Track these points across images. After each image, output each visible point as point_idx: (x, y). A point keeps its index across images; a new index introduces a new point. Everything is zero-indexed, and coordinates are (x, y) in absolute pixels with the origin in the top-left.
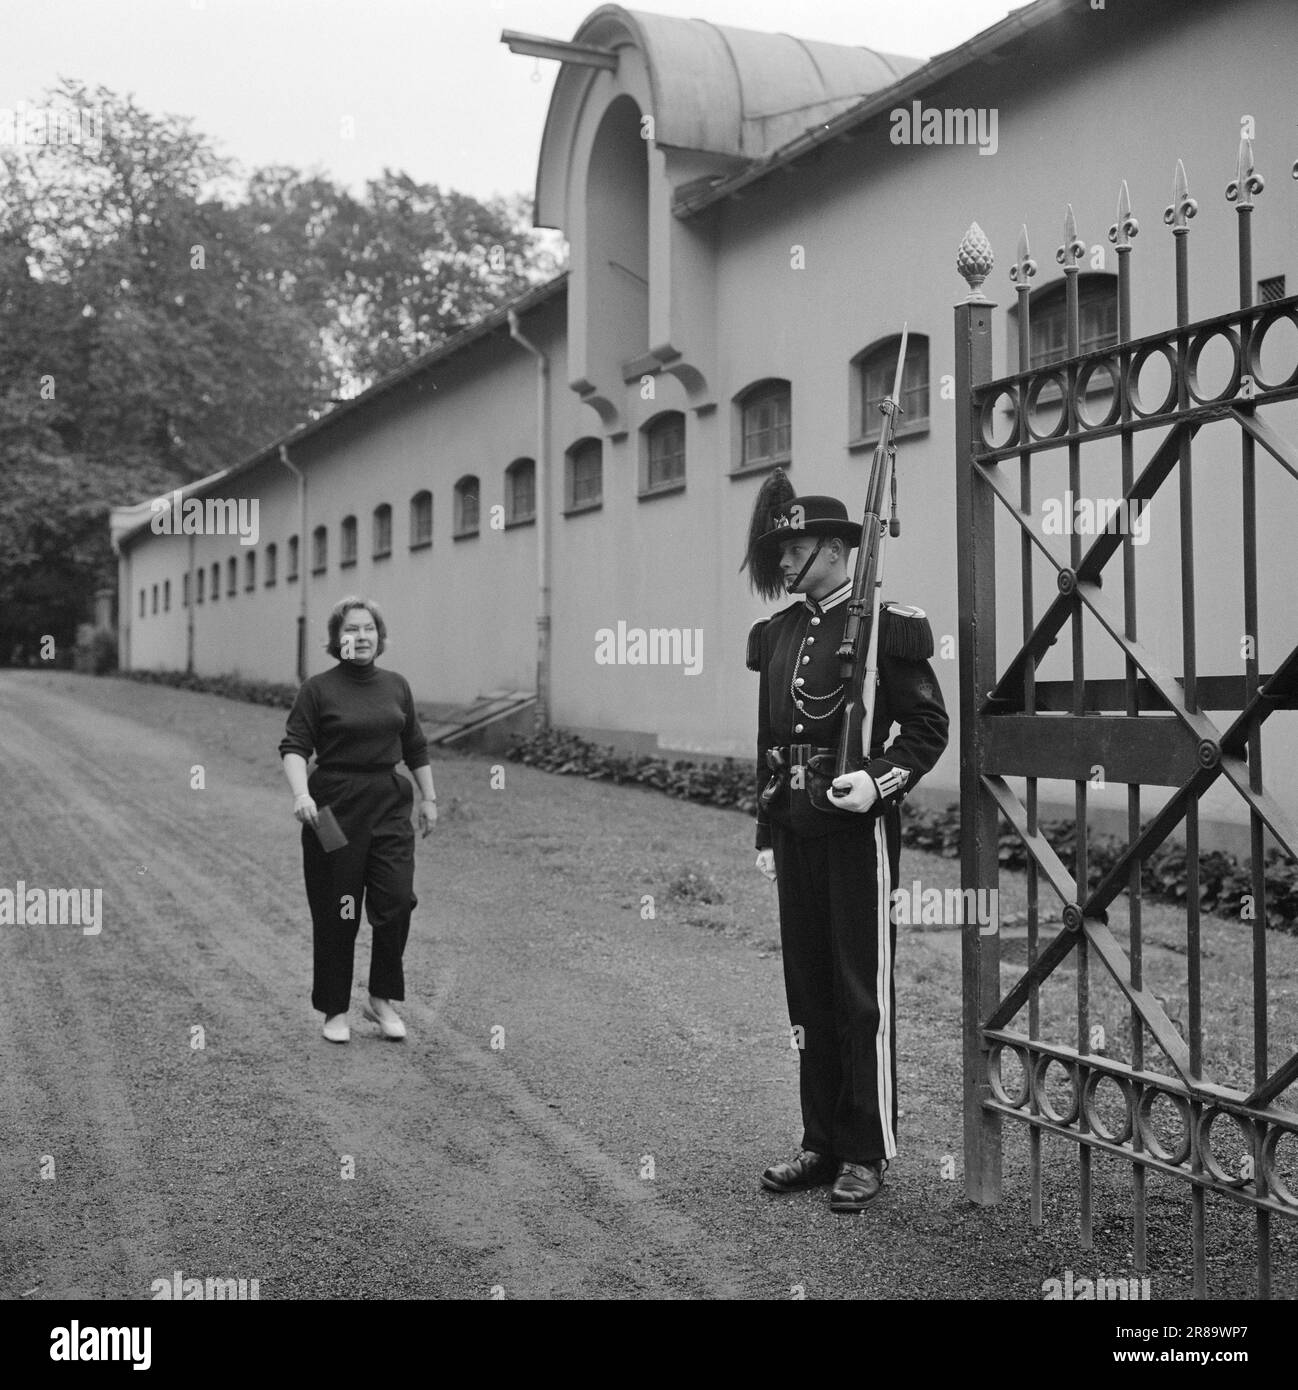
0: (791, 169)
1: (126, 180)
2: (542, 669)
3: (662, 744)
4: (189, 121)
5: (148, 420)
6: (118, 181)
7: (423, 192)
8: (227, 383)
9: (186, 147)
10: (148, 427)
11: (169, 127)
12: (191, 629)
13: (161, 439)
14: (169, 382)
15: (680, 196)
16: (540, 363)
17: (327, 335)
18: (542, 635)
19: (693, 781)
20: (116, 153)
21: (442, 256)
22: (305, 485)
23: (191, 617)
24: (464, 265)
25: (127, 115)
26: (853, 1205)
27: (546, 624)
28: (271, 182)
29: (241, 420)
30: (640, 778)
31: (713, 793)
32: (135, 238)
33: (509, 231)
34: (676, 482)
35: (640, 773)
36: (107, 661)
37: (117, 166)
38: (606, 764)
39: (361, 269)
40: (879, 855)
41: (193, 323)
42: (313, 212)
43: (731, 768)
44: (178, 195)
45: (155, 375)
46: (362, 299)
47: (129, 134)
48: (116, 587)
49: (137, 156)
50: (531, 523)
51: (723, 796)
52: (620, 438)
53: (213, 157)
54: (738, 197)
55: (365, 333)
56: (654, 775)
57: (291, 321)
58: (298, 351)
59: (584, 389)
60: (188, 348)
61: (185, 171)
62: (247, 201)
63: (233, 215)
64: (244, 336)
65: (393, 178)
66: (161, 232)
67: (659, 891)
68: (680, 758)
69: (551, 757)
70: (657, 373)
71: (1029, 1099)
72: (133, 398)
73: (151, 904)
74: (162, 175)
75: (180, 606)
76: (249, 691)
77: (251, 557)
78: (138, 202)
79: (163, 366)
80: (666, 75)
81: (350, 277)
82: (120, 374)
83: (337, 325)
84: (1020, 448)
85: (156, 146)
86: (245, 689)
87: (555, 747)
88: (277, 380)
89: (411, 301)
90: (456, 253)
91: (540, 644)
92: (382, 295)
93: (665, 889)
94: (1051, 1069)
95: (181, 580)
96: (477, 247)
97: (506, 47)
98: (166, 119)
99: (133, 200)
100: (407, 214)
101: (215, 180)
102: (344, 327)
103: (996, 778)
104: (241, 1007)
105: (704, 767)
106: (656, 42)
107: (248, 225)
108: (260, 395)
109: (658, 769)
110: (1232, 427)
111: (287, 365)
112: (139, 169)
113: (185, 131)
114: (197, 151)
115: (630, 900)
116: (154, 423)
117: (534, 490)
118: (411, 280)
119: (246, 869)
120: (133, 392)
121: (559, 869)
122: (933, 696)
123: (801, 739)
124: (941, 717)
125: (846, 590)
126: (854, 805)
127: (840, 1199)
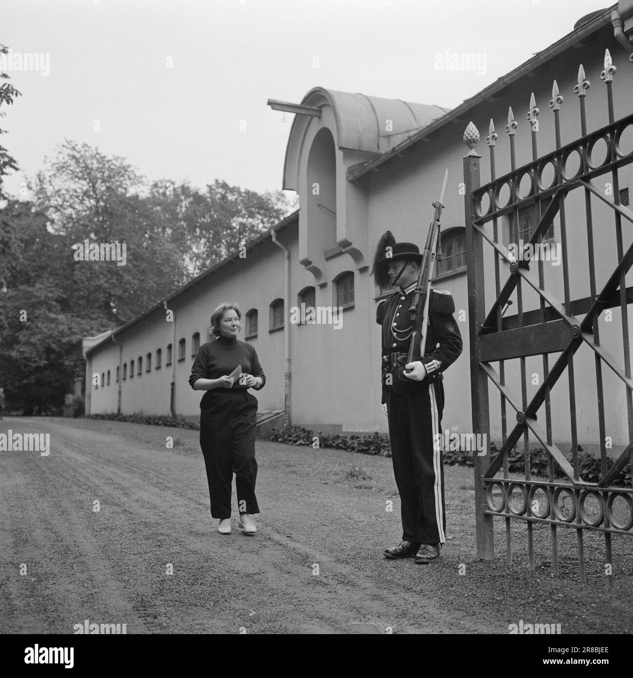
0: (401, 156)
1: (94, 186)
2: (287, 397)
3: (344, 430)
4: (123, 159)
5: (101, 297)
6: (90, 187)
7: (233, 190)
8: (139, 279)
9: (122, 171)
10: (101, 300)
11: (114, 162)
12: (120, 393)
13: (107, 306)
14: (111, 279)
15: (350, 171)
16: (286, 254)
17: (187, 257)
18: (287, 381)
19: (359, 444)
20: (89, 174)
21: (240, 219)
22: (175, 320)
23: (120, 387)
24: (251, 223)
25: (95, 156)
26: (426, 560)
27: (289, 376)
28: (161, 187)
29: (146, 297)
30: (334, 445)
31: (369, 449)
32: (97, 213)
33: (273, 208)
34: (351, 304)
35: (334, 442)
36: (79, 411)
37: (90, 180)
38: (317, 439)
39: (203, 227)
40: (432, 401)
42: (182, 201)
43: (378, 438)
44: (119, 193)
45: (105, 276)
46: (203, 241)
47: (96, 165)
48: (84, 376)
49: (99, 175)
50: (282, 329)
51: (374, 450)
52: (323, 286)
53: (135, 176)
54: (376, 170)
55: (205, 256)
56: (340, 443)
57: (170, 250)
58: (172, 264)
59: (306, 263)
61: (121, 181)
62: (149, 196)
63: (143, 201)
64: (147, 257)
65: (219, 184)
66: (109, 210)
67: (341, 477)
68: (353, 434)
69: (291, 438)
70: (340, 254)
71: (505, 506)
72: (94, 287)
73: (102, 482)
74: (110, 184)
75: (115, 382)
76: (147, 419)
77: (149, 356)
78: (99, 196)
79: (109, 271)
80: (343, 117)
81: (198, 230)
82: (89, 275)
83: (191, 252)
84: (493, 215)
85: (108, 171)
86: (146, 419)
87: (294, 434)
88: (162, 278)
89: (226, 241)
90: (247, 218)
91: (286, 386)
92: (212, 239)
93: (344, 476)
94: (514, 490)
95: (115, 370)
96: (258, 216)
97: (270, 107)
98: (112, 158)
99: (97, 195)
100: (225, 201)
101: (135, 186)
102: (195, 254)
103: (486, 363)
104: (144, 510)
105: (365, 437)
106: (339, 103)
107: (150, 207)
108: (154, 285)
109: (342, 440)
110: (581, 190)
111: (167, 271)
112: (99, 181)
113: (122, 164)
114: (127, 173)
115: (328, 481)
116: (104, 299)
117: (283, 313)
118: (226, 231)
119: (146, 472)
120: (94, 284)
121: (294, 472)
122: (455, 331)
123: (395, 350)
124: (458, 340)
125: (416, 284)
126: (415, 376)
127: (420, 558)
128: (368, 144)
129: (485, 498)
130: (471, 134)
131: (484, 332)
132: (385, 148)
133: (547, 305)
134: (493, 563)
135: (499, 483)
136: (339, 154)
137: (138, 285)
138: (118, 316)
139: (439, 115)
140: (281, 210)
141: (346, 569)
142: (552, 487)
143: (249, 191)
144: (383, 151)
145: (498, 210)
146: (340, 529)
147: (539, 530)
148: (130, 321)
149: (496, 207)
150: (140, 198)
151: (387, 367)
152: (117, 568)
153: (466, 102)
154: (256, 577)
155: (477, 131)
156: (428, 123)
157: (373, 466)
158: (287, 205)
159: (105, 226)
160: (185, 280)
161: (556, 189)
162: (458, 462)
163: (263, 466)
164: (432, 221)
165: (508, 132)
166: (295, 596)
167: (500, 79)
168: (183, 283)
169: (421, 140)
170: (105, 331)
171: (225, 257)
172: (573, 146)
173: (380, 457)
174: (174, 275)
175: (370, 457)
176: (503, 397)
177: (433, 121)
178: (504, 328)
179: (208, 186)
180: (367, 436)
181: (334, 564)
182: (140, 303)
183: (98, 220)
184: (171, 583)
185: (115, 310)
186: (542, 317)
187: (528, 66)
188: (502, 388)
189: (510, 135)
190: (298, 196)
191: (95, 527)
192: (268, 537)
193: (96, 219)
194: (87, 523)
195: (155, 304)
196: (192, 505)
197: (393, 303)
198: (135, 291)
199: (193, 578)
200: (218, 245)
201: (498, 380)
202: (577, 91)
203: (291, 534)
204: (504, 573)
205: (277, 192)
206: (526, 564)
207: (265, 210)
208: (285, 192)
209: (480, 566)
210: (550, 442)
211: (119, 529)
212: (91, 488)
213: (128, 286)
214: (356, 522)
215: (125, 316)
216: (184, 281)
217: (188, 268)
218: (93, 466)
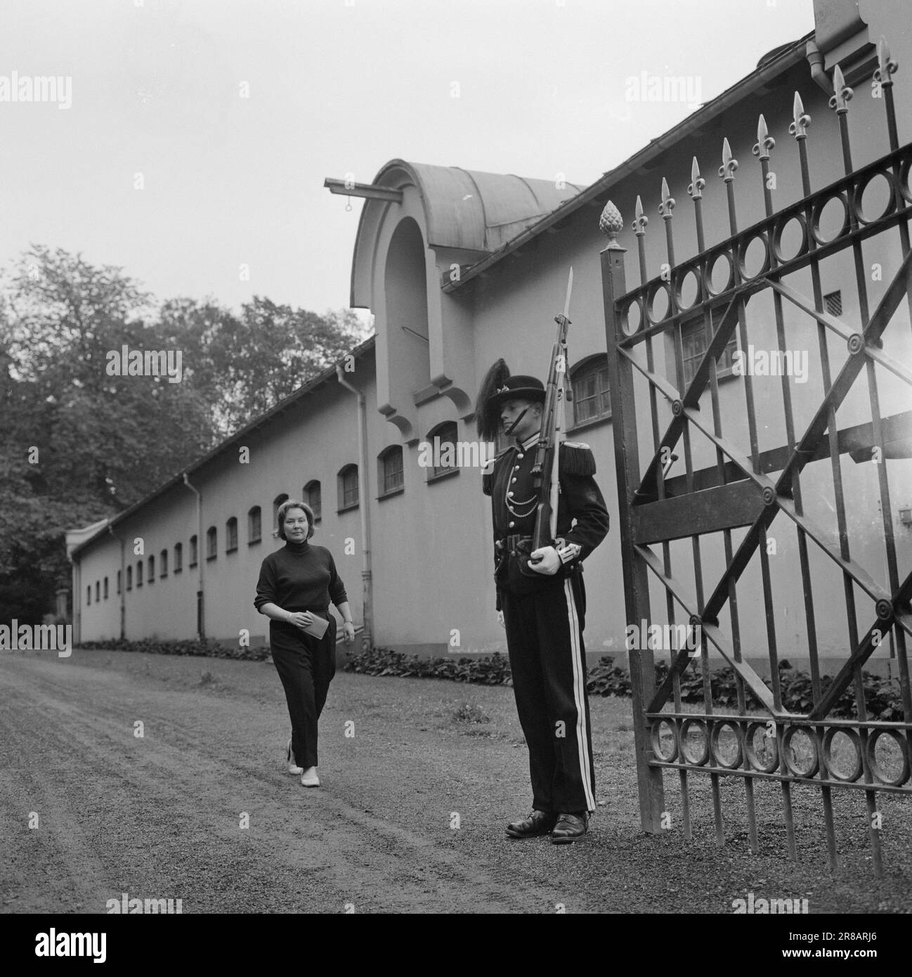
0: (518, 253)
1: (77, 311)
2: (367, 607)
3: (450, 651)
4: (119, 269)
5: (92, 470)
6: (71, 311)
7: (280, 311)
8: (147, 443)
9: (118, 287)
10: (92, 475)
11: (106, 274)
12: (123, 609)
13: (101, 484)
14: (106, 444)
15: (447, 278)
16: (359, 399)
17: (216, 410)
18: (366, 583)
19: (472, 670)
20: (69, 293)
21: (293, 352)
22: (201, 500)
23: (123, 601)
24: (308, 357)
25: (77, 267)
26: (567, 838)
27: (369, 577)
28: (177, 309)
29: (158, 468)
30: (436, 673)
31: (487, 677)
32: (83, 350)
33: (339, 334)
34: (454, 469)
35: (436, 670)
37: (70, 301)
38: (412, 666)
39: (239, 364)
40: (569, 604)
41: (123, 403)
42: (206, 328)
43: (499, 660)
44: (113, 319)
45: (97, 439)
46: (239, 384)
47: (78, 279)
48: (70, 588)
49: (84, 294)
50: (356, 507)
51: (493, 678)
52: (413, 444)
53: (137, 293)
54: (483, 275)
55: (242, 406)
56: (445, 670)
57: (191, 399)
58: (196, 420)
59: (388, 411)
60: (119, 420)
61: (117, 302)
62: (160, 321)
63: (151, 330)
64: (159, 411)
65: (259, 302)
66: (100, 343)
67: (446, 721)
68: (463, 657)
69: (374, 666)
70: (437, 397)
71: (678, 754)
72: (82, 456)
73: (94, 741)
74: (101, 306)
75: (116, 594)
76: (164, 646)
77: (164, 553)
78: (84, 325)
79: (102, 433)
80: (434, 202)
81: (232, 370)
82: (73, 439)
83: (223, 402)
84: (646, 333)
85: (97, 287)
86: (161, 645)
87: (377, 659)
88: (181, 440)
89: (274, 384)
90: (303, 350)
91: (365, 590)
92: (253, 381)
93: (450, 718)
94: (691, 730)
95: (116, 575)
96: (318, 346)
97: (328, 189)
98: (104, 269)
99: (81, 323)
100: (270, 326)
101: (138, 308)
102: (228, 403)
103: (644, 546)
104: (155, 781)
105: (480, 661)
106: (426, 181)
107: (161, 337)
108: (170, 451)
109: (448, 666)
110: (769, 292)
111: (188, 429)
112: (85, 302)
113: (117, 276)
114: (125, 289)
115: (427, 727)
116: (96, 473)
117: (357, 485)
118: (273, 370)
119: (160, 724)
120: (82, 452)
121: (378, 715)
122: (597, 500)
123: (513, 531)
124: (603, 513)
125: (538, 435)
126: (545, 569)
127: (558, 835)
128: (471, 239)
129: (650, 742)
130: (611, 219)
131: (639, 501)
132: (495, 244)
133: (726, 460)
134: (665, 837)
135: (668, 719)
136: (430, 255)
137: (145, 451)
138: (117, 497)
139: (571, 195)
140: (351, 336)
141: (450, 857)
142: (744, 723)
143: (304, 311)
144: (492, 250)
145: (652, 325)
146: (442, 798)
147: (730, 785)
148: (134, 505)
149: (649, 321)
150: (146, 326)
151: (502, 557)
152: (112, 870)
153: (607, 175)
154: (318, 874)
155: (619, 214)
156: (556, 207)
157: (493, 702)
158: (360, 330)
159: (95, 367)
160: (215, 442)
161: (733, 293)
162: (615, 691)
163: (333, 707)
164: (556, 343)
165: (662, 214)
166: (375, 900)
167: (654, 142)
168: (211, 446)
169: (545, 231)
170: (99, 520)
171: (272, 406)
172: (755, 231)
173: (503, 688)
174: (198, 436)
175: (488, 688)
176: (670, 594)
177: (561, 204)
178: (668, 495)
179: (243, 306)
180: (483, 658)
181: (433, 850)
182: (149, 477)
183: (85, 359)
184: (191, 889)
185: (113, 489)
186: (720, 477)
187: (692, 122)
188: (667, 581)
189: (666, 218)
190: (373, 316)
191: (80, 809)
192: (337, 813)
193: (81, 358)
194: (70, 803)
195: (171, 479)
196: (227, 770)
197: (506, 464)
198: (141, 460)
199: (224, 880)
200: (262, 390)
201: (661, 570)
202: (757, 152)
203: (371, 808)
204: (680, 852)
205: (345, 311)
206: (712, 838)
207: (328, 338)
208: (356, 311)
209: (647, 843)
210: (738, 656)
211: (117, 811)
212: (77, 750)
213: (131, 453)
214: (467, 786)
215: (127, 497)
216: (213, 444)
217: (218, 424)
218: (82, 720)
